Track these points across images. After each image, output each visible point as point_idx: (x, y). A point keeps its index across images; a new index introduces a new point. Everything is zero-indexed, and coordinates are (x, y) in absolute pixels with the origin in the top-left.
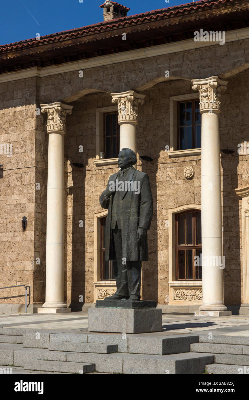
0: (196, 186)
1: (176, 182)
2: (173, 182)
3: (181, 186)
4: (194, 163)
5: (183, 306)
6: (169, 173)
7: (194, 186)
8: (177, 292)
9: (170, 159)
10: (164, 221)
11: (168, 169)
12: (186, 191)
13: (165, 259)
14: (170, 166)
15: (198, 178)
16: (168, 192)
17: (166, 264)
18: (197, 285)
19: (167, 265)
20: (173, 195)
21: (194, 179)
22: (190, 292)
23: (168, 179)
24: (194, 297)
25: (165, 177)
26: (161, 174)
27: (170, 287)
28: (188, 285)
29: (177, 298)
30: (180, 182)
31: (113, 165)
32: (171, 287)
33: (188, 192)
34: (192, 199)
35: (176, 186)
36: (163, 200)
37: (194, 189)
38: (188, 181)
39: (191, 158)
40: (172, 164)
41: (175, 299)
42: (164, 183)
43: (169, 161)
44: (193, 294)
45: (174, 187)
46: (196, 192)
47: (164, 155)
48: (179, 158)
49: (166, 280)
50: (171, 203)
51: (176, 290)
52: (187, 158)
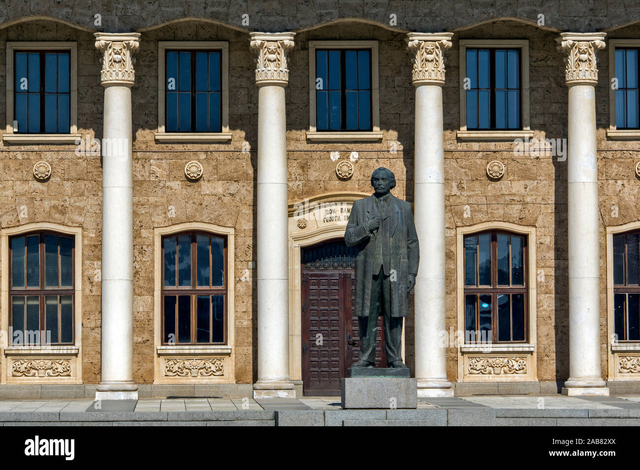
0: (205, 193)
1: (168, 184)
2: (161, 184)
3: (178, 192)
4: (202, 156)
5: (183, 386)
6: (154, 168)
7: (202, 193)
8: (170, 363)
9: (157, 146)
10: (145, 247)
11: (152, 161)
12: (188, 199)
13: (146, 310)
14: (156, 157)
15: (209, 181)
16: (152, 199)
17: (148, 318)
18: (208, 351)
19: (150, 320)
20: (163, 204)
21: (202, 182)
22: (194, 363)
23: (153, 179)
24: (202, 370)
25: (148, 174)
26: (138, 169)
27: (156, 355)
28: (192, 351)
29: (170, 374)
30: (176, 185)
31: (40, 146)
32: (159, 355)
33: (191, 202)
34: (197, 214)
35: (168, 191)
36: (143, 212)
37: (201, 197)
38: (190, 184)
39: (197, 147)
40: (160, 154)
41: (166, 376)
42: (145, 185)
43: (154, 149)
44: (201, 365)
45: (164, 192)
46: (205, 203)
47: (145, 137)
48: (174, 145)
49: (148, 343)
50: (158, 219)
51: (169, 360)
52: (190, 146)
